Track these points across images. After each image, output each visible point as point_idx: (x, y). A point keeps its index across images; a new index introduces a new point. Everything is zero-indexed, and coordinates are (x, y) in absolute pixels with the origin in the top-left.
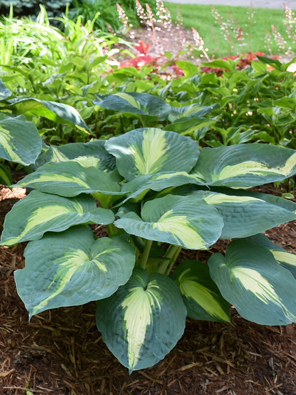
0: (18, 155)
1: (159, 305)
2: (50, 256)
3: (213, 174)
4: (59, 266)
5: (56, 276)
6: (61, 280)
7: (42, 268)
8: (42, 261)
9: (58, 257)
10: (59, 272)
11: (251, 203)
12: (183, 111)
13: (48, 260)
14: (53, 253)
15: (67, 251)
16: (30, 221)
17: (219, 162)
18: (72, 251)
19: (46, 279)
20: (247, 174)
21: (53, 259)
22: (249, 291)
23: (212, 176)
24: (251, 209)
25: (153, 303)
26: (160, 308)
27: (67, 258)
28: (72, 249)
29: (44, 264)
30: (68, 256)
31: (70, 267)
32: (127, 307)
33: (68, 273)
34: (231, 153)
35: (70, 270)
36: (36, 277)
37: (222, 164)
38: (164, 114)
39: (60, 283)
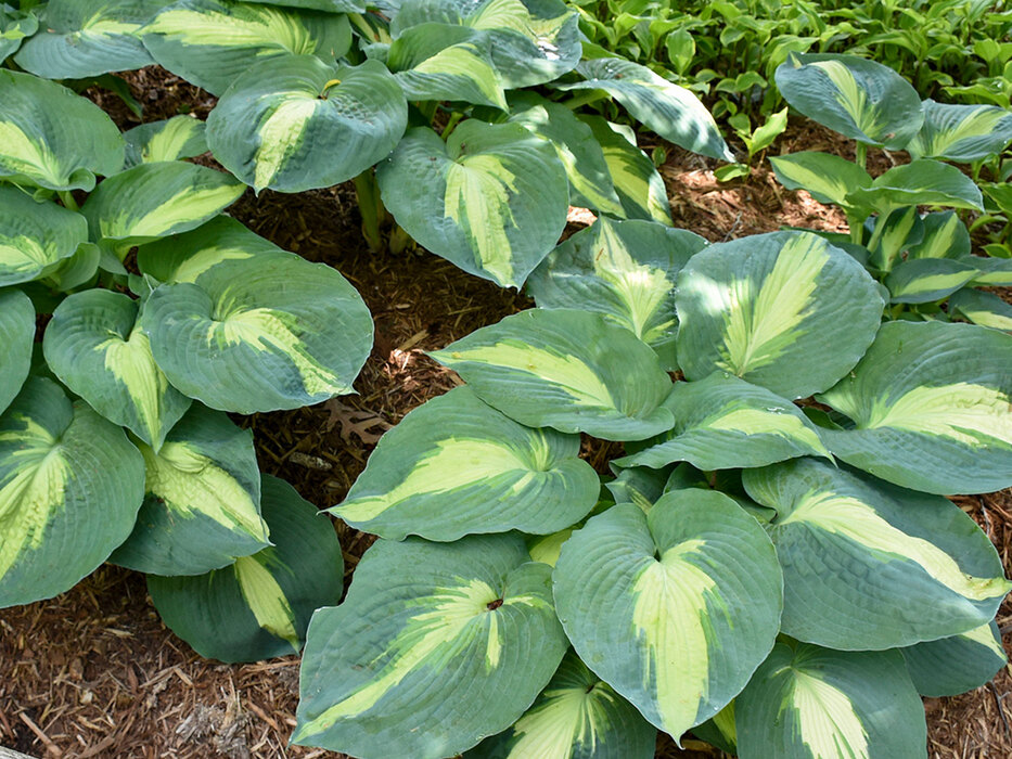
0: (511, 242)
1: (594, 744)
2: (404, 590)
3: (878, 400)
4: (408, 621)
5: (393, 644)
6: (400, 656)
7: (373, 614)
8: (380, 597)
9: (420, 595)
10: (403, 636)
11: (891, 563)
12: (951, 125)
13: (396, 598)
14: (411, 584)
15: (444, 584)
16: (421, 466)
17: (910, 368)
18: (456, 585)
19: (371, 643)
20: (942, 438)
21: (407, 597)
22: (807, 747)
23: (875, 406)
24: (883, 581)
25: (581, 738)
26: (594, 750)
27: (438, 600)
28: (458, 579)
29: (384, 603)
30: (440, 597)
31: (430, 630)
32: (523, 734)
33: (420, 643)
34: (944, 350)
35: (427, 636)
36: (357, 632)
37: (909, 382)
38: (904, 135)
39: (395, 661)
